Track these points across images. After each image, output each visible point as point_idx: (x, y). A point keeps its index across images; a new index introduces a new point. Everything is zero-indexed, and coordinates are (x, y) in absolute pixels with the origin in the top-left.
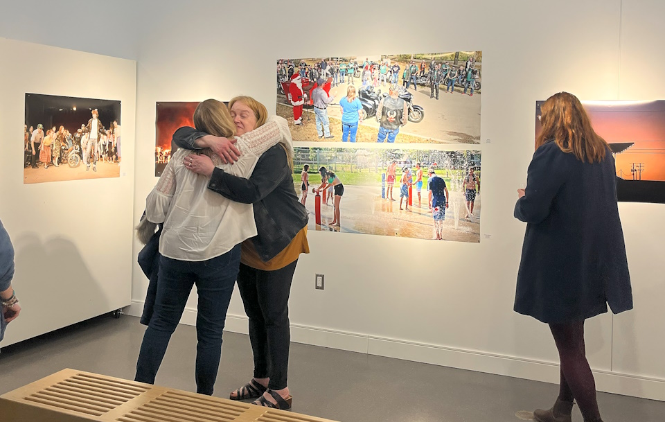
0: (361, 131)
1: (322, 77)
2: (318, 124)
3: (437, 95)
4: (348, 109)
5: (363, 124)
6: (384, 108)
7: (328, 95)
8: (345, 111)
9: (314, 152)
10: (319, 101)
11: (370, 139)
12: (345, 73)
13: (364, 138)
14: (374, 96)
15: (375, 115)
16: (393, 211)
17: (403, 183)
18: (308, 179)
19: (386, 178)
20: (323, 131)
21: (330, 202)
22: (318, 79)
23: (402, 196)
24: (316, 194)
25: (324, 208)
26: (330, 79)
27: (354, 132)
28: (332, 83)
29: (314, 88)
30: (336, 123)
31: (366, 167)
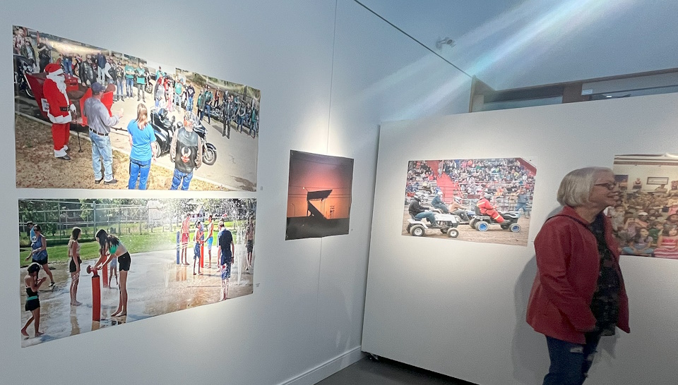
0: (153, 174)
1: (98, 80)
2: (96, 159)
3: (229, 134)
4: (139, 139)
5: (157, 164)
6: (178, 143)
7: (110, 113)
8: (135, 142)
9: (89, 206)
10: (97, 121)
11: (163, 185)
12: (133, 81)
13: (156, 184)
14: (168, 125)
15: (169, 152)
16: (188, 278)
17: (196, 242)
18: (79, 252)
19: (181, 237)
20: (103, 171)
21: (114, 283)
22: (94, 81)
23: (195, 258)
24: (92, 274)
25: (105, 293)
26: (111, 88)
27: (145, 175)
28: (115, 93)
29: (87, 97)
30: (122, 160)
31: (159, 225)
